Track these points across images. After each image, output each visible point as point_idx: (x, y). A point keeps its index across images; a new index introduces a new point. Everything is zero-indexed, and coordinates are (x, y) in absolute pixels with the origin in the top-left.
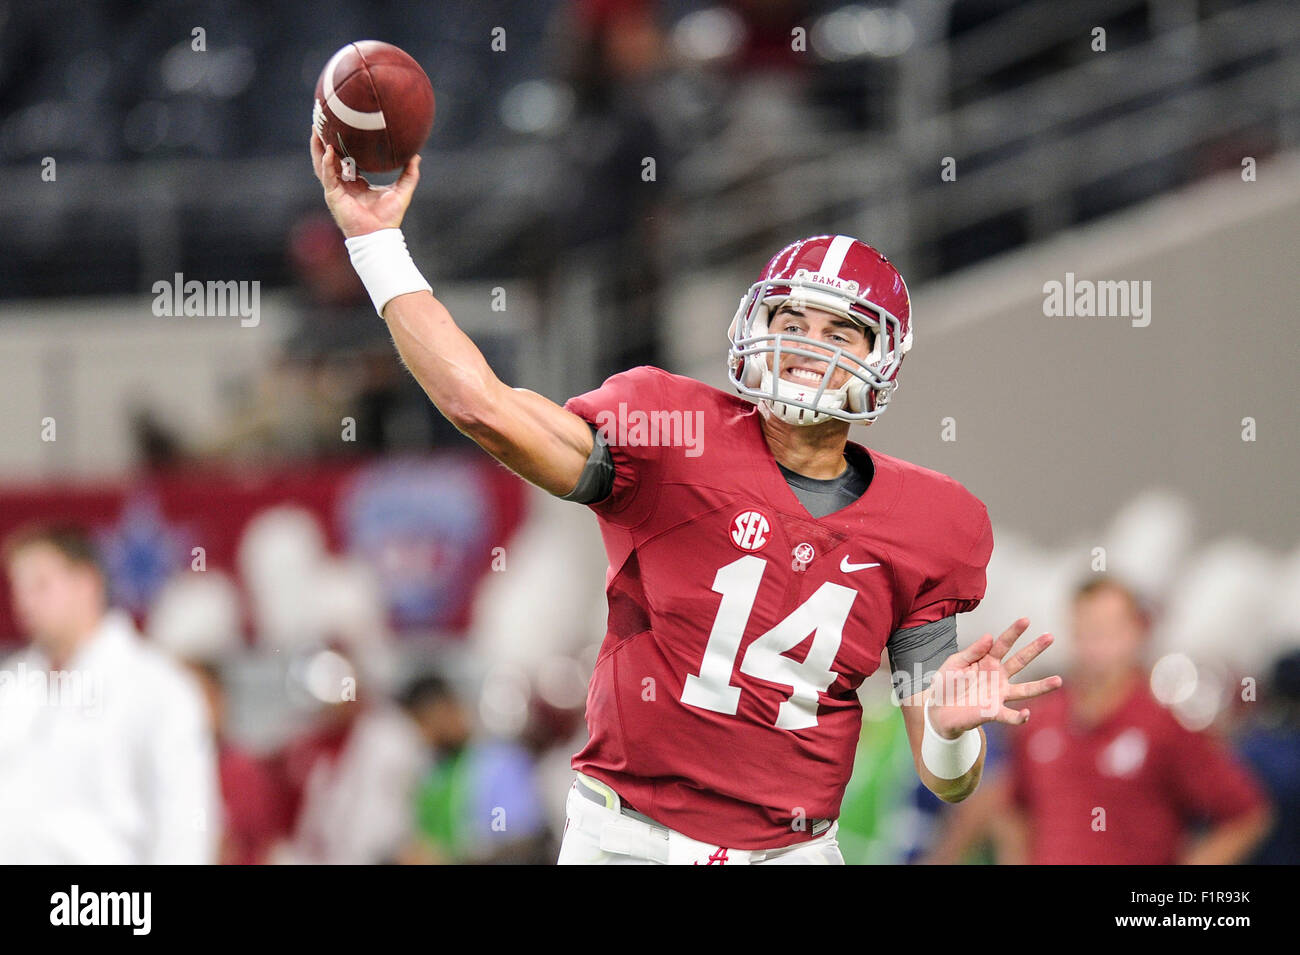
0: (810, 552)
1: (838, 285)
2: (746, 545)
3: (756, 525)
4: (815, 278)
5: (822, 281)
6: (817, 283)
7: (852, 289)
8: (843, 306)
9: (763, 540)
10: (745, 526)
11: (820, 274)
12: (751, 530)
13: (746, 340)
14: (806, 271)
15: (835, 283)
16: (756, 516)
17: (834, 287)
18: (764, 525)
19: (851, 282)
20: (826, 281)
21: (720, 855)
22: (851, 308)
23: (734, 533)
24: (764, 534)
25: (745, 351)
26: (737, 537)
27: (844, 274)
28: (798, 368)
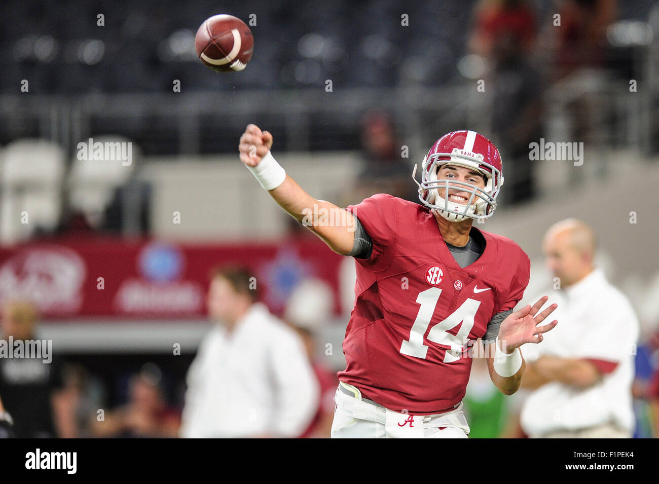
0: (460, 284)
1: (473, 156)
2: (433, 282)
3: (438, 273)
4: (462, 152)
5: (465, 153)
6: (463, 155)
7: (480, 158)
8: (475, 166)
9: (441, 280)
10: (433, 273)
11: (464, 150)
12: (435, 275)
13: (428, 182)
14: (457, 149)
15: (472, 155)
16: (437, 269)
17: (471, 157)
18: (441, 273)
19: (479, 154)
20: (467, 154)
21: (410, 419)
22: (479, 167)
23: (428, 277)
24: (441, 277)
25: (429, 187)
26: (429, 279)
27: (475, 150)
28: (453, 195)
